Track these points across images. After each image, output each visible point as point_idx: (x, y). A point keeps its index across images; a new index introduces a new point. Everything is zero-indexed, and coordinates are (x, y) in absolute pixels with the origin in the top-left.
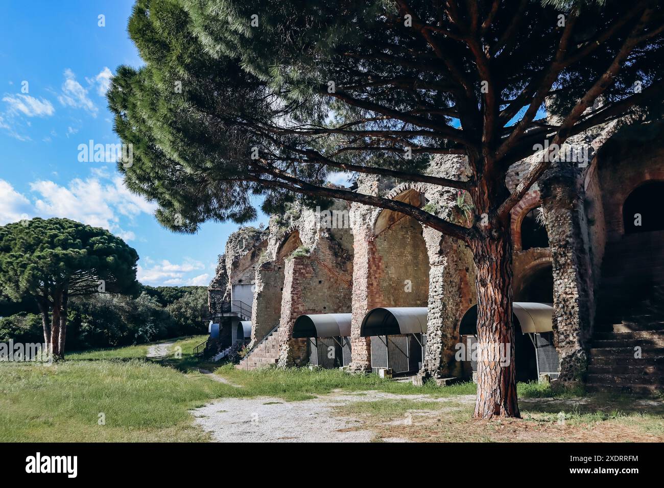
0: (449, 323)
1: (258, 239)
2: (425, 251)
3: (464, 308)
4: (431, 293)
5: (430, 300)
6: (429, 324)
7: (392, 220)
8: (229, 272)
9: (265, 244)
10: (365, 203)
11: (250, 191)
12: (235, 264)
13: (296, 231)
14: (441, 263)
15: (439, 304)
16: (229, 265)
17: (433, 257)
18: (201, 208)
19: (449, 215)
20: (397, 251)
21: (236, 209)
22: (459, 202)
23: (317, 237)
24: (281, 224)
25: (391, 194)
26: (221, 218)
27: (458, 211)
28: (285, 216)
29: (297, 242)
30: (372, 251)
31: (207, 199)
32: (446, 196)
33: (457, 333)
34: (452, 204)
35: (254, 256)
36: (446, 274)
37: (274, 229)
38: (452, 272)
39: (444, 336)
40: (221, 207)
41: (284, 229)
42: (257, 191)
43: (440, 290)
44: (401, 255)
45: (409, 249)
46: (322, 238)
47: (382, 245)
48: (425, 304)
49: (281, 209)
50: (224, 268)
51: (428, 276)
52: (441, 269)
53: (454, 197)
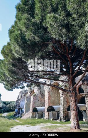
0: (65, 109)
1: (26, 92)
2: (60, 94)
3: (68, 106)
4: (61, 103)
5: (61, 104)
6: (61, 109)
7: (53, 88)
8: (20, 99)
9: (27, 93)
10: (47, 85)
11: (24, 83)
12: (21, 97)
13: (33, 90)
14: (63, 97)
15: (63, 105)
16: (20, 97)
17: (61, 95)
18: (14, 86)
19: (64, 87)
20: (54, 94)
21: (21, 86)
22: (66, 84)
23: (38, 91)
24: (30, 89)
25: (52, 83)
26: (18, 88)
27: (66, 86)
28: (31, 87)
29: (34, 93)
30: (49, 94)
31: (15, 84)
32: (63, 83)
33: (66, 111)
34: (65, 85)
35: (25, 95)
36: (64, 99)
37: (29, 90)
38: (65, 98)
39: (64, 111)
40: (18, 86)
41: (31, 90)
42: (25, 83)
43: (63, 102)
44: (55, 95)
45: (56, 94)
46: (39, 92)
47: (51, 93)
48: (60, 105)
49: (30, 86)
50: (19, 98)
51: (60, 99)
52: (63, 98)
53: (65, 84)
